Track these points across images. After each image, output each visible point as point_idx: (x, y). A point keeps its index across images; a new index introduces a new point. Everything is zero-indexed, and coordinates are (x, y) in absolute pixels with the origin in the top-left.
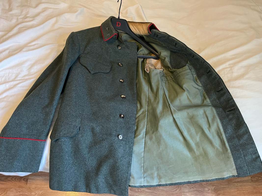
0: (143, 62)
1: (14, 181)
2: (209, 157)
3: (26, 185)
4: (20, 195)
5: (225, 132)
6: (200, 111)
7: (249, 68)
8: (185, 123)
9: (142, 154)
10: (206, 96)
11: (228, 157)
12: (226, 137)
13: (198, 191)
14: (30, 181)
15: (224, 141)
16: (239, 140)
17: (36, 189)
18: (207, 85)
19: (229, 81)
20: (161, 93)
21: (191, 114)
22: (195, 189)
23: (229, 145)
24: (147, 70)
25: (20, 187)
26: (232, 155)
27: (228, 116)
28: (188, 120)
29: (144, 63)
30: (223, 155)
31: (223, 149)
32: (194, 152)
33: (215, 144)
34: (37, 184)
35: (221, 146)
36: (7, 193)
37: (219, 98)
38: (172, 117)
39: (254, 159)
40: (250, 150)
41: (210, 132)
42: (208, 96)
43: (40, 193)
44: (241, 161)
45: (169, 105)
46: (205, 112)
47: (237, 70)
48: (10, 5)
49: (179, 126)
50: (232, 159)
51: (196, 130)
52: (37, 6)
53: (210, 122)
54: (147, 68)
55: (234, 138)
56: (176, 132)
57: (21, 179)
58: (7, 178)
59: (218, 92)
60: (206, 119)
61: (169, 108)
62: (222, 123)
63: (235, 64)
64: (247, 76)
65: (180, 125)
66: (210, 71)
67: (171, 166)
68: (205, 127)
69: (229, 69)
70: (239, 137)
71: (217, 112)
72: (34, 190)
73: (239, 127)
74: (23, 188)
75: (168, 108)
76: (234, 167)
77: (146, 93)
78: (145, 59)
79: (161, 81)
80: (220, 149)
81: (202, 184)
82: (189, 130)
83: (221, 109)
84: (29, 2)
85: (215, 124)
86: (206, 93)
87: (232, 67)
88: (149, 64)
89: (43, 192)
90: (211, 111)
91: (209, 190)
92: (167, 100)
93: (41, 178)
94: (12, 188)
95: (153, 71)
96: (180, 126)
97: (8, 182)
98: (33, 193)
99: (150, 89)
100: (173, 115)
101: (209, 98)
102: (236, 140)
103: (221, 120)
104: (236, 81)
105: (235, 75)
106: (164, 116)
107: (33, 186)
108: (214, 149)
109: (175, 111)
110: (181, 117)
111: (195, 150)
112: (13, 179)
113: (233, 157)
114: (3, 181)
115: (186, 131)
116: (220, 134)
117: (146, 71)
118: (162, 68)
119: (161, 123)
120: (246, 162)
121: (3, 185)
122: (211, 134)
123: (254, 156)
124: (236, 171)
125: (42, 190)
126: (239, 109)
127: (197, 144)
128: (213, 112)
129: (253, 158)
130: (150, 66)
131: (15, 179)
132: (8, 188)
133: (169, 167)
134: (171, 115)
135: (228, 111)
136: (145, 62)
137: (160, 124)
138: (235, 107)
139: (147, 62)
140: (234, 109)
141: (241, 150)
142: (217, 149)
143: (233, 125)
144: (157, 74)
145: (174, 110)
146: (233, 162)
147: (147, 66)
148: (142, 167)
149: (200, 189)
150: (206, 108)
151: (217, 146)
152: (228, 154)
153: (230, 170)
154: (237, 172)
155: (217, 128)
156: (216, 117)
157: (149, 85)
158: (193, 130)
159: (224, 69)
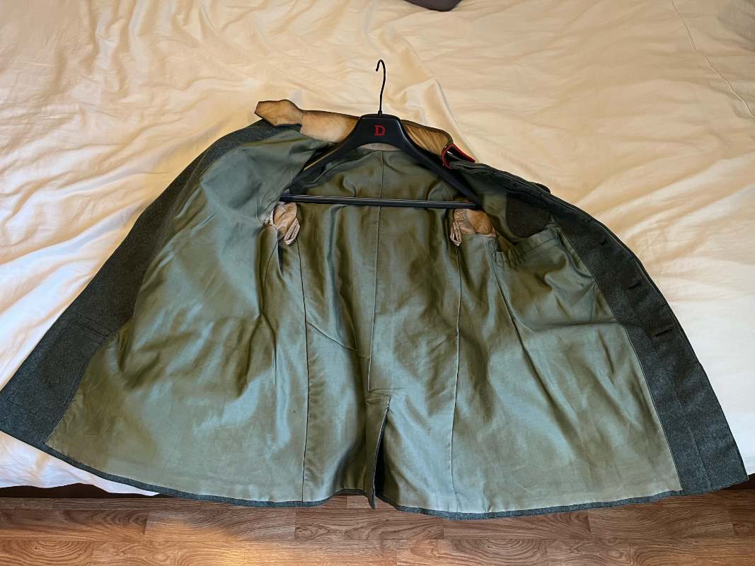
0: (446, 218)
1: (110, 524)
2: (613, 446)
3: (142, 534)
4: (126, 560)
5: (650, 384)
6: (590, 334)
7: (705, 229)
8: (552, 361)
9: (448, 436)
10: (604, 301)
11: (659, 447)
12: (653, 397)
13: (592, 558)
14: (151, 525)
15: (649, 406)
16: (685, 403)
17: (168, 544)
18: (603, 273)
19: (658, 261)
20: (492, 291)
21: (566, 341)
22: (584, 553)
23: (660, 416)
24: (455, 239)
25: (126, 540)
26: (669, 440)
27: (656, 346)
28: (560, 355)
29: (448, 222)
30: (647, 441)
31: (645, 425)
32: (576, 433)
33: (626, 413)
34: (171, 534)
35: (642, 420)
36: (92, 554)
37: (634, 304)
38: (521, 348)
39: (721, 450)
40: (712, 428)
41: (615, 383)
42: (607, 300)
43: (178, 554)
44: (688, 455)
45: (513, 319)
46: (601, 337)
47: (678, 235)
48: (122, 81)
49: (538, 371)
50: (668, 450)
51: (578, 380)
52: (188, 85)
53: (613, 361)
54: (456, 233)
55: (672, 399)
56: (531, 385)
57: (129, 520)
58: (92, 516)
59: (630, 288)
60: (604, 353)
61: (513, 325)
62: (643, 363)
63: (671, 220)
64: (701, 249)
65: (540, 367)
66: (605, 242)
67: (518, 468)
68: (602, 372)
69: (658, 232)
70: (685, 397)
71: (630, 336)
72: (162, 547)
73: (685, 372)
74: (134, 542)
75: (508, 325)
76: (674, 470)
77: (456, 292)
78: (450, 210)
79: (492, 263)
80: (638, 426)
81: (603, 541)
82: (562, 382)
83: (640, 331)
84: (168, 76)
85: (626, 366)
86: (603, 291)
87: (663, 227)
88: (461, 221)
89: (185, 553)
90: (616, 335)
91: (620, 557)
92: (508, 308)
93: (181, 517)
94: (105, 543)
95: (471, 239)
96: (541, 370)
97: (97, 526)
98: (160, 557)
99: (464, 283)
100: (524, 343)
101: (610, 304)
102: (677, 403)
103: (639, 355)
104: (675, 261)
105: (673, 245)
106: (500, 346)
107: (160, 538)
108: (625, 425)
109: (527, 333)
110: (542, 346)
111: (578, 430)
112: (109, 518)
113: (670, 446)
114: (82, 524)
115: (555, 382)
116: (638, 391)
117: (453, 240)
118: (494, 230)
119: (493, 363)
120: (703, 457)
121: (82, 534)
122: (616, 389)
123: (722, 444)
124: (678, 479)
125: (184, 548)
126: (683, 331)
127: (582, 415)
128: (621, 337)
129: (719, 447)
130: (463, 228)
131: (113, 519)
132: (94, 542)
133: (514, 469)
134: (518, 342)
135: (657, 335)
136: (452, 219)
137: (491, 364)
138: (674, 324)
139: (456, 217)
140: (671, 330)
141: (689, 428)
142: (631, 425)
143: (670, 368)
144: (481, 246)
145: (524, 329)
146: (671, 459)
147: (455, 228)
148: (449, 467)
149: (598, 554)
150: (603, 328)
151: (630, 418)
152: (659, 438)
153: (664, 476)
154: (681, 482)
155: (631, 375)
156: (628, 349)
157: (461, 272)
158: (572, 381)
159: (644, 232)
